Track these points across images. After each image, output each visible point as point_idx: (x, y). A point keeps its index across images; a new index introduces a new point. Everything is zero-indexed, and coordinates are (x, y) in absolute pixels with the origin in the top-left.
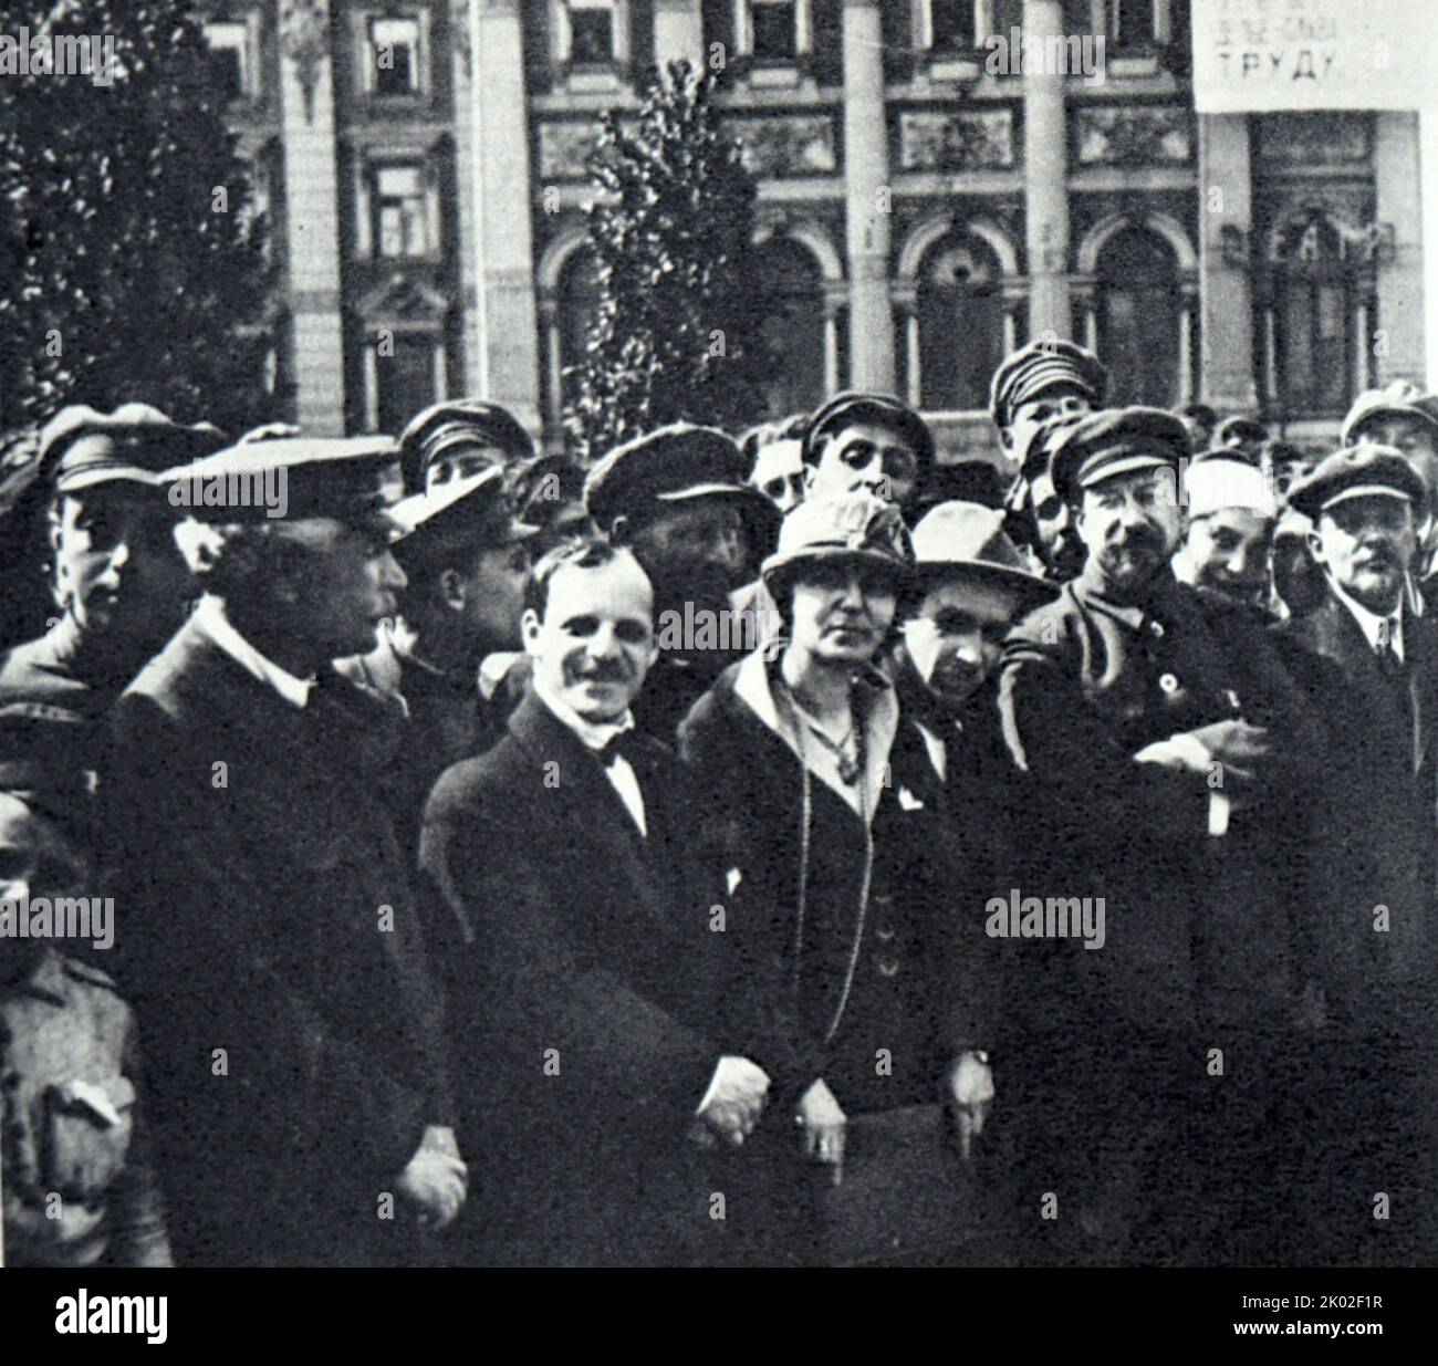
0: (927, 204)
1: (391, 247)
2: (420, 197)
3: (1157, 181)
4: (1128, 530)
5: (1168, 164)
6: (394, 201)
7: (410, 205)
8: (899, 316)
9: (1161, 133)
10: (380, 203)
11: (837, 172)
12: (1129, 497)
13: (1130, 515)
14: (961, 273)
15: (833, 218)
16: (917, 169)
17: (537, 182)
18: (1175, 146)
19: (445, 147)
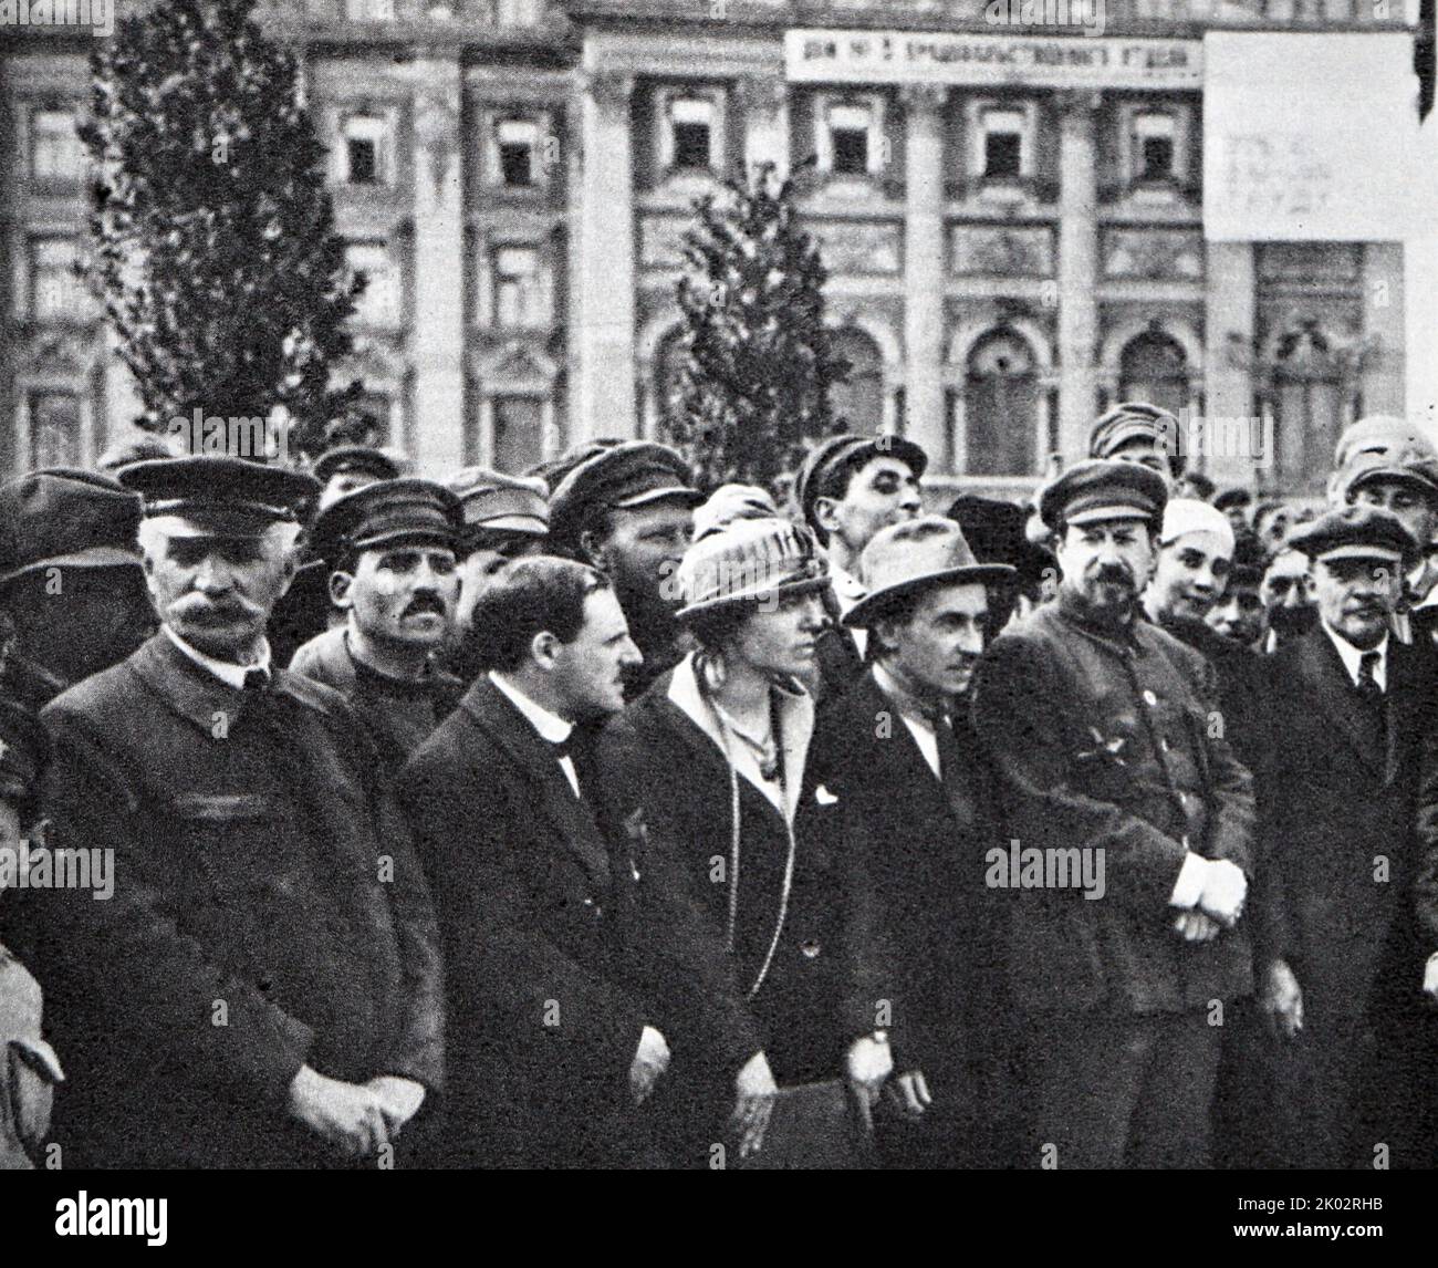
0: (974, 303)
1: (509, 316)
2: (535, 276)
3: (1173, 293)
4: (1104, 565)
5: (1181, 278)
6: (512, 279)
7: (526, 283)
8: (950, 396)
9: (1177, 253)
10: (501, 279)
11: (900, 273)
12: (1109, 537)
13: (1108, 552)
14: (1002, 363)
15: (895, 311)
16: (968, 275)
17: (641, 268)
18: (1188, 264)
19: (560, 235)
